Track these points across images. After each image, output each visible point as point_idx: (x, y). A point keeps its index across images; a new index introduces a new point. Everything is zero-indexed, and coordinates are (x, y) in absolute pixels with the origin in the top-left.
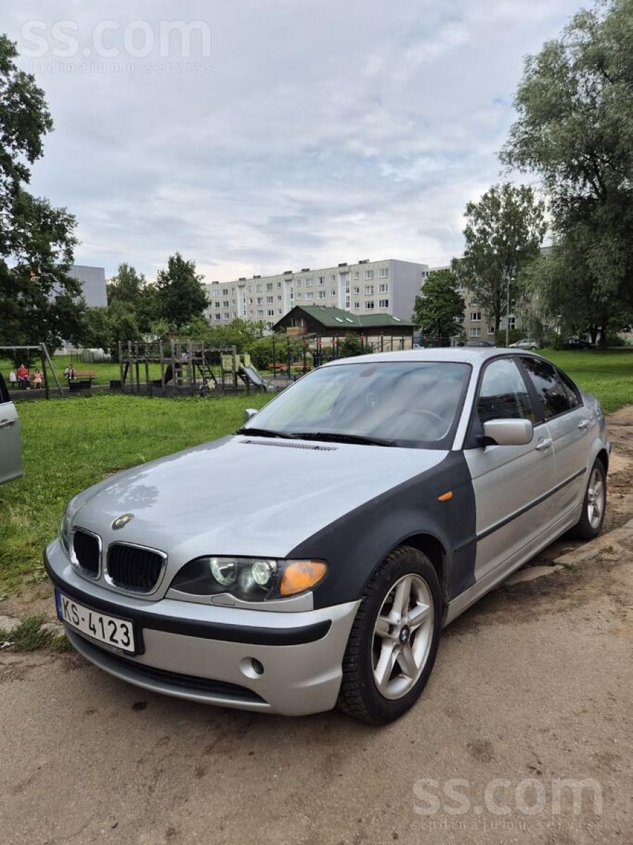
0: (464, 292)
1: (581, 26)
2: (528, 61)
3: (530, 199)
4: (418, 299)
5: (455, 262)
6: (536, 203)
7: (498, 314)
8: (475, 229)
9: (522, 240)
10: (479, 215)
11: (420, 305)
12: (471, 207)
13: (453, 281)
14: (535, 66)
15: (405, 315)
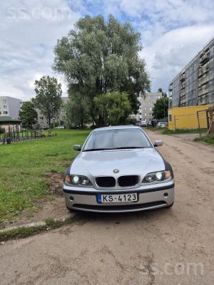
0: (37, 110)
1: (72, 34)
2: (58, 40)
3: (56, 82)
4: (20, 112)
5: (33, 99)
6: (58, 83)
7: (49, 118)
8: (39, 89)
9: (55, 95)
10: (40, 85)
11: (21, 114)
12: (37, 82)
13: (33, 106)
14: (60, 42)
15: (16, 117)
